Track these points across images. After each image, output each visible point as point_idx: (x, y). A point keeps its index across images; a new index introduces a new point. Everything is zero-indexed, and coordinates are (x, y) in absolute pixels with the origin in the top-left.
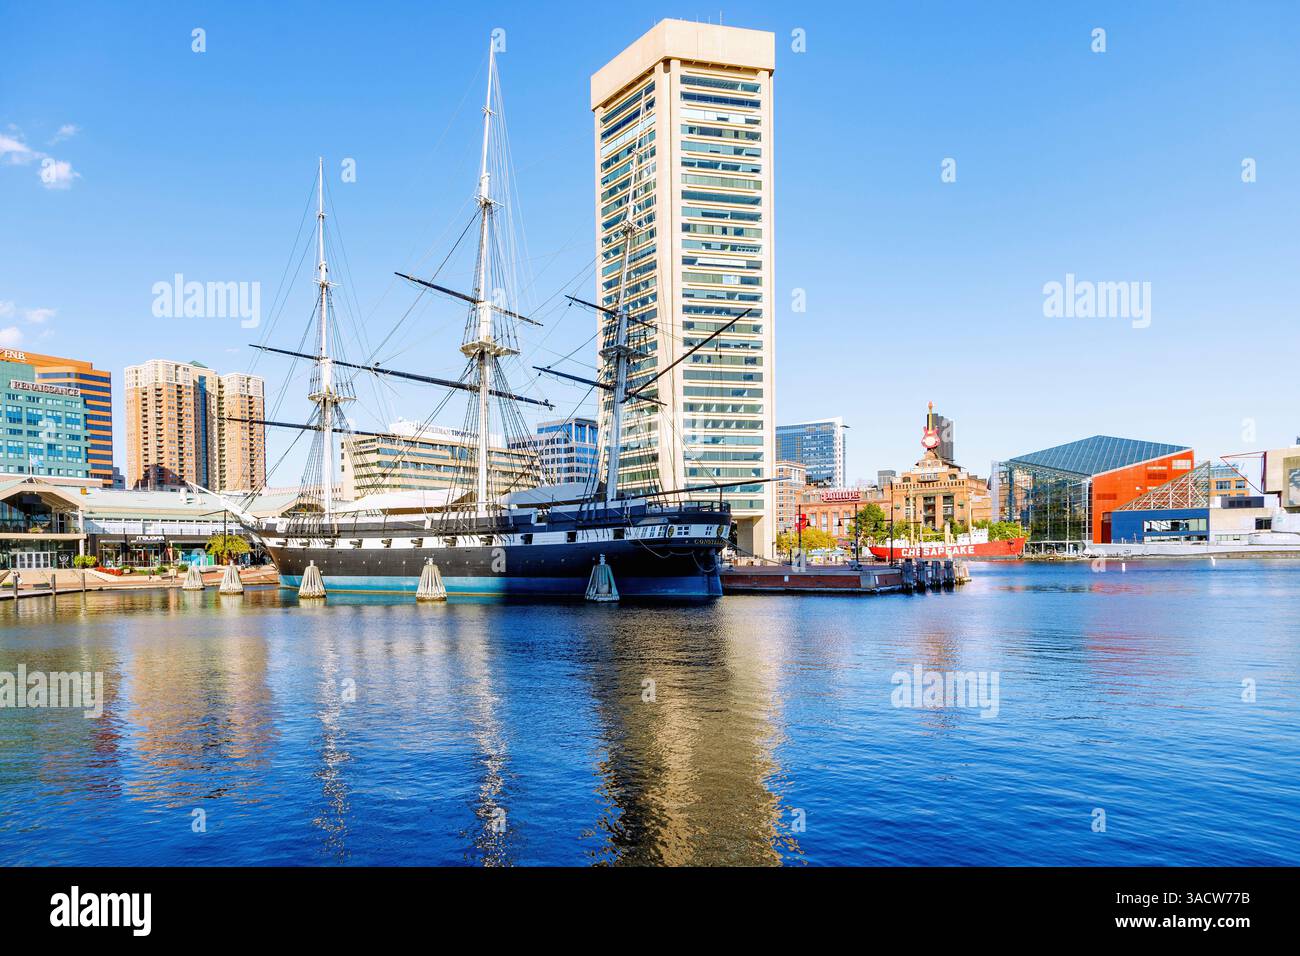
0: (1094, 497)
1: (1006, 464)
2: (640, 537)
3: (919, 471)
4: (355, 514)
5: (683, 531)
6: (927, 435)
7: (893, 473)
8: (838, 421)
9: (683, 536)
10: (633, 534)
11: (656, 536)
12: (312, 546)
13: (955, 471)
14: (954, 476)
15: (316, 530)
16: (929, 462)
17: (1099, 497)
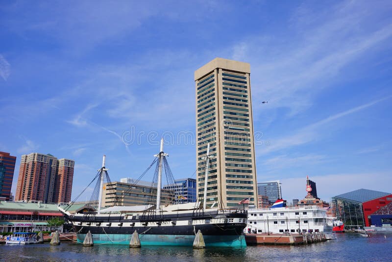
0: (364, 210)
1: (334, 198)
2: (216, 223)
3: (306, 200)
4: (110, 213)
5: (231, 220)
6: (307, 187)
7: (298, 200)
8: (278, 181)
9: (231, 222)
10: (214, 221)
11: (221, 223)
12: (91, 225)
13: (318, 200)
14: (318, 202)
15: (94, 219)
16: (309, 196)
17: (365, 210)
